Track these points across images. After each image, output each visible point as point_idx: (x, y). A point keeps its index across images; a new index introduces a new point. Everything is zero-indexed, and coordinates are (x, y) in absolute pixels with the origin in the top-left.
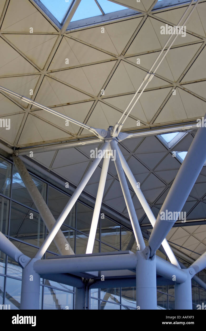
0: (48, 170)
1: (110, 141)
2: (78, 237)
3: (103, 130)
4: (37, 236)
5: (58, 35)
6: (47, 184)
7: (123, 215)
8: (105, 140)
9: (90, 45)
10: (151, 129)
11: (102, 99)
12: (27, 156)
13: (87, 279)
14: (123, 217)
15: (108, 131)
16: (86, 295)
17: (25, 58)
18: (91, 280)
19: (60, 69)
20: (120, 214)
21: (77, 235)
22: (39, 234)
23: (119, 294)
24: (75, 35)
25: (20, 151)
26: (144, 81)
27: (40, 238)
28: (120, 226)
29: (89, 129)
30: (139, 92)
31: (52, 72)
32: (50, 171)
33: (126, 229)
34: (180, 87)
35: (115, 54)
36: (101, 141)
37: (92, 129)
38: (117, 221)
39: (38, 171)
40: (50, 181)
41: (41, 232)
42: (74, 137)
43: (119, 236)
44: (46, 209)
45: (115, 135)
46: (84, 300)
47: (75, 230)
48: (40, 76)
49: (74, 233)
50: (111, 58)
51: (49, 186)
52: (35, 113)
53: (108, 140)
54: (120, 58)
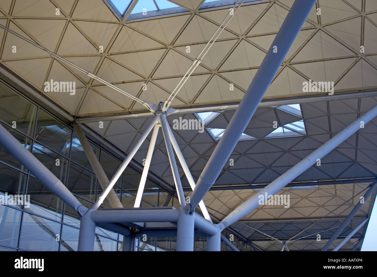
0: (102, 137)
1: (160, 114)
2: (124, 195)
3: (154, 105)
4: (89, 192)
5: (119, 24)
6: (100, 149)
7: (162, 178)
8: (156, 113)
9: (145, 34)
10: (191, 107)
11: (152, 80)
12: (85, 124)
13: (133, 229)
14: (162, 180)
15: (159, 106)
16: (132, 242)
17: (90, 42)
18: (137, 230)
19: (118, 53)
20: (159, 177)
21: (123, 194)
22: (91, 191)
23: (155, 245)
24: (133, 25)
25: (80, 119)
26: (192, 66)
27: (92, 194)
28: (159, 188)
29: (143, 103)
30: (187, 76)
31: (111, 55)
32: (104, 138)
33: (163, 191)
34: (218, 74)
35: (166, 43)
36: (152, 114)
37: (145, 103)
38: (157, 183)
39: (93, 138)
40: (103, 146)
41: (93, 189)
42: (126, 111)
43: (158, 196)
44: (100, 169)
45: (164, 109)
46: (131, 246)
47: (122, 189)
48: (101, 58)
49: (120, 192)
50: (162, 46)
51: (102, 151)
52: (95, 88)
53: (158, 113)
54: (169, 47)
